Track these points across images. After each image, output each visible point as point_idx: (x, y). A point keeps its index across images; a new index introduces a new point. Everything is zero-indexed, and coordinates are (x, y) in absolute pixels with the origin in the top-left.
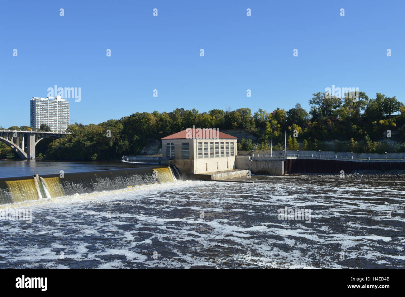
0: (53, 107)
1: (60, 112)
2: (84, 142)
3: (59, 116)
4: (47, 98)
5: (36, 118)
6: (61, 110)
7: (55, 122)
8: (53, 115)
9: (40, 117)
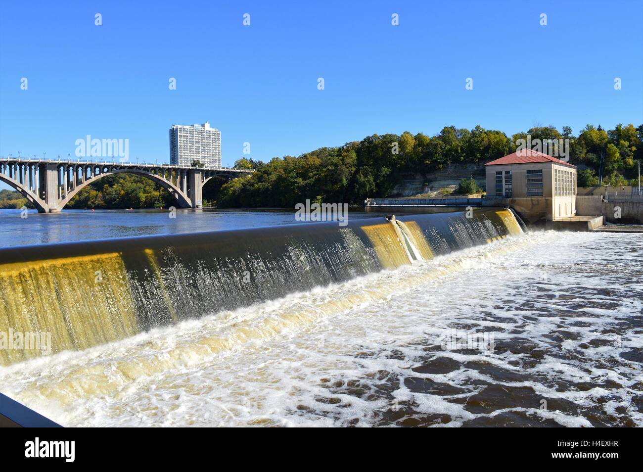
0: (200, 138)
1: (209, 146)
2: (292, 180)
3: (208, 151)
4: (192, 126)
5: (179, 154)
6: (210, 143)
7: (204, 160)
8: (200, 150)
9: (183, 152)
